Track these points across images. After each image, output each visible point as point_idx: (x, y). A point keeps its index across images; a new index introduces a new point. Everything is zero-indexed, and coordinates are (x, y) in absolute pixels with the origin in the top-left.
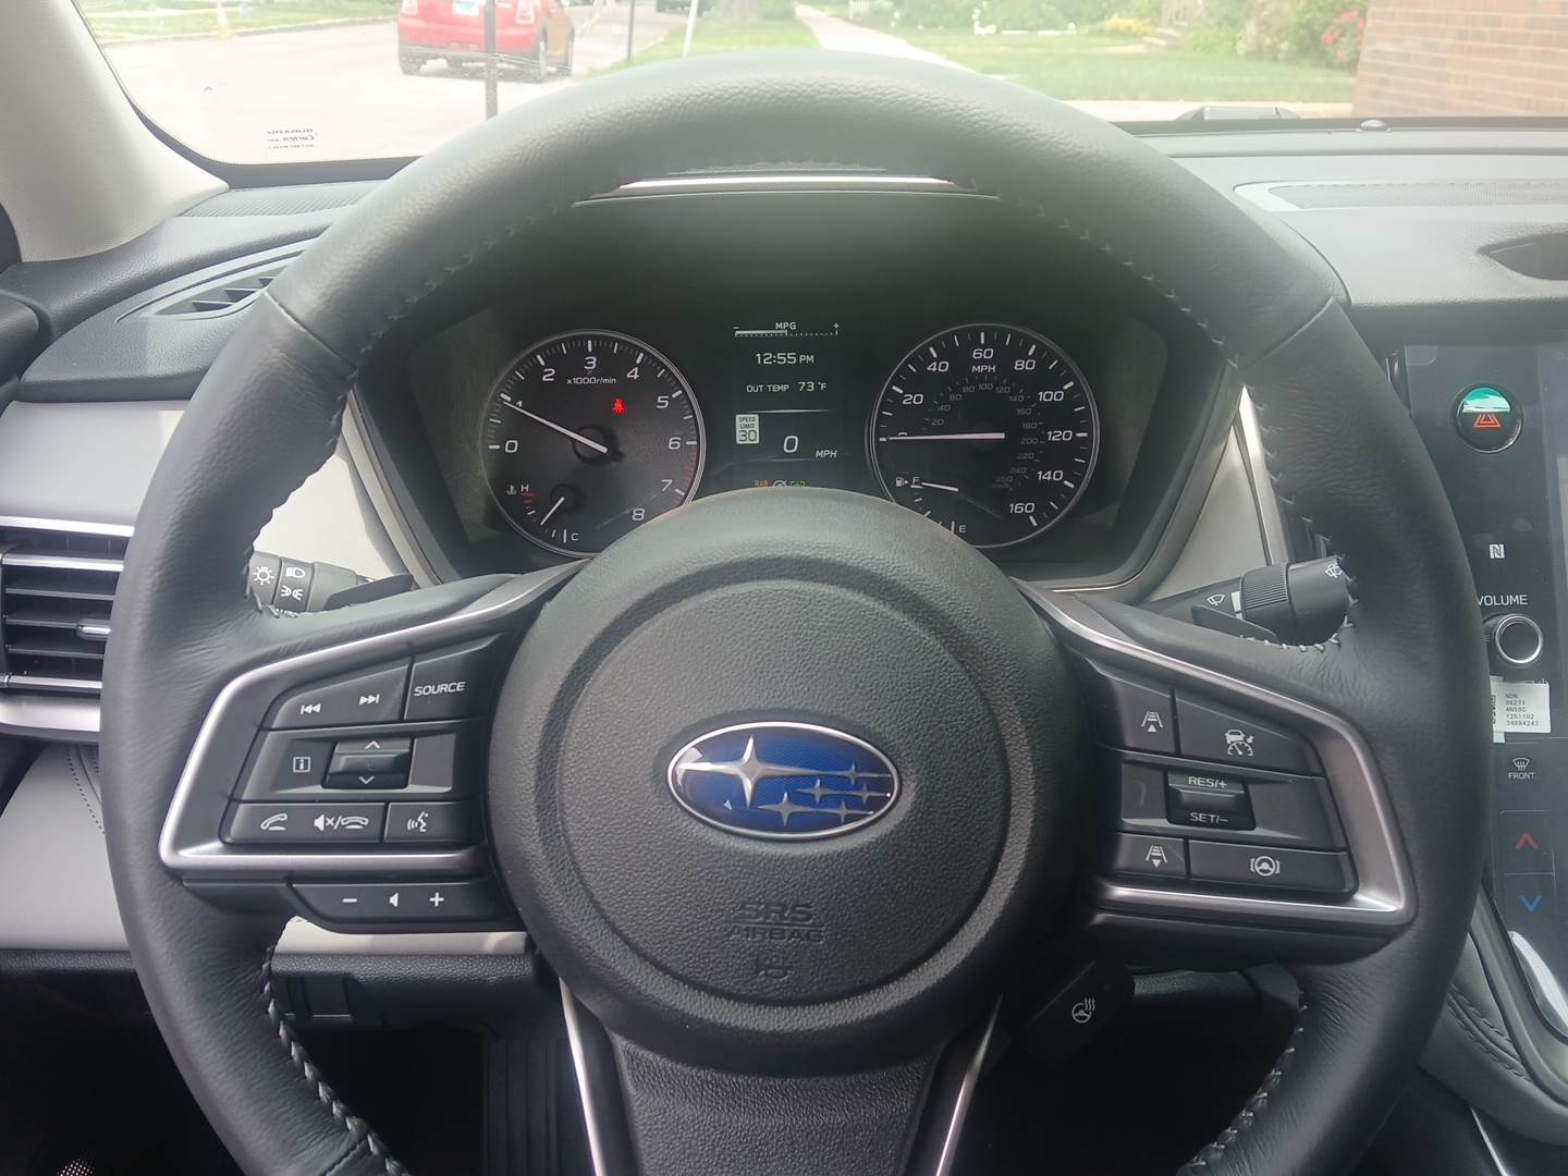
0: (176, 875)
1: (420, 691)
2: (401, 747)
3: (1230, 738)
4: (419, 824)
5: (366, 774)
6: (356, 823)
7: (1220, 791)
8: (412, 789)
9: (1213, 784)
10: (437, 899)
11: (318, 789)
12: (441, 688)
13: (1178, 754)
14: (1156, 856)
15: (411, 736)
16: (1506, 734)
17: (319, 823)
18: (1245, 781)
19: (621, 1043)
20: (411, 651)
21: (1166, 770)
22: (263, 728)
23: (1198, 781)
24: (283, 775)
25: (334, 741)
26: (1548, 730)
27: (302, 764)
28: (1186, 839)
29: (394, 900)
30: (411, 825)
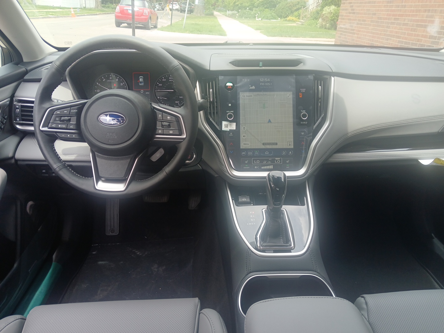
0: (42, 131)
1: (72, 111)
2: (70, 118)
3: (168, 117)
4: (72, 127)
5: (65, 120)
6: (64, 126)
7: (167, 124)
8: (71, 123)
9: (166, 123)
10: (74, 136)
11: (59, 122)
12: (74, 111)
13: (163, 120)
14: (160, 131)
15: (71, 116)
16: (230, 130)
17: (59, 126)
18: (170, 122)
19: (96, 153)
20: (71, 106)
21: (162, 122)
22: (53, 115)
23: (165, 123)
24: (55, 120)
25: (62, 116)
26: (235, 129)
27: (57, 119)
28: (163, 129)
29: (69, 136)
30: (71, 127)
